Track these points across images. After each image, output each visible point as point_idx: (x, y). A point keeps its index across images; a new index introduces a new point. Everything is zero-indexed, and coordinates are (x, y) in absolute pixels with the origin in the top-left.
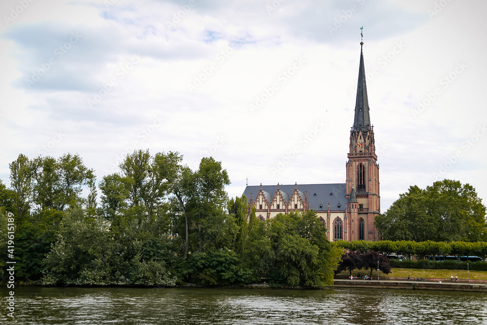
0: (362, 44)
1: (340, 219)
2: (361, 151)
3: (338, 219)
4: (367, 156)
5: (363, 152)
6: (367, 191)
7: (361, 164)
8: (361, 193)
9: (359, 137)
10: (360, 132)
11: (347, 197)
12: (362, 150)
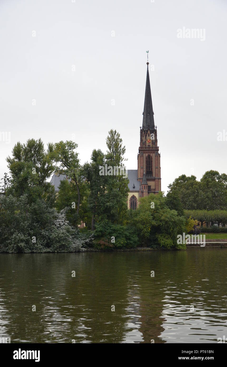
0: (148, 64)
1: (135, 197)
2: (149, 146)
3: (133, 197)
4: (154, 149)
5: (151, 146)
6: (154, 176)
7: (149, 156)
8: (149, 178)
9: (148, 135)
10: (149, 131)
11: (139, 180)
12: (150, 144)
